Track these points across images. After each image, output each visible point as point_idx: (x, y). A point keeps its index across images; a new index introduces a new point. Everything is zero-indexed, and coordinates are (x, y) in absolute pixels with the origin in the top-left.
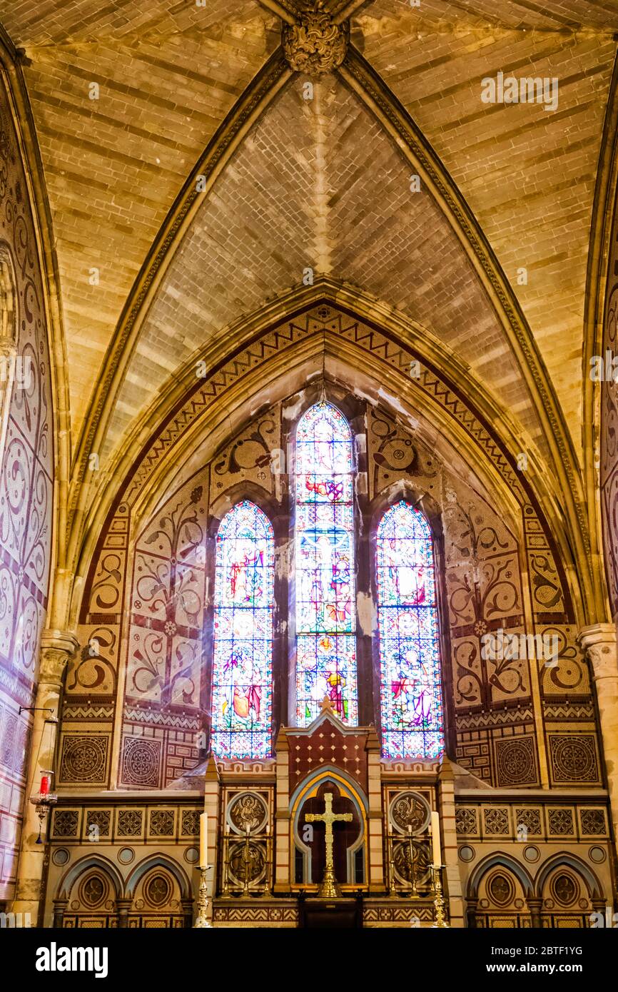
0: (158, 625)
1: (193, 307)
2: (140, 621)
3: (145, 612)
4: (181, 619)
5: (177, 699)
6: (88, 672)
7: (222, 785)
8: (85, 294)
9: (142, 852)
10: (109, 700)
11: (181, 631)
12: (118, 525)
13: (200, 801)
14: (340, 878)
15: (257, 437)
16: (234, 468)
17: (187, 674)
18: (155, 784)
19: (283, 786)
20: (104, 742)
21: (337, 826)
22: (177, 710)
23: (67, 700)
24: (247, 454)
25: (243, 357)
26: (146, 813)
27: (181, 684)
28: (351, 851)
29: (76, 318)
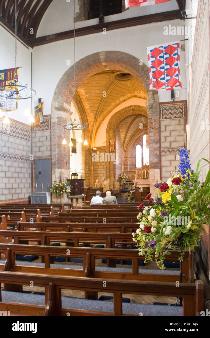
0: (131, 158)
1: (132, 130)
2: (129, 157)
3: (130, 157)
4: (133, 157)
5: (133, 163)
6: (126, 162)
7: (137, 170)
8: (122, 132)
9: (131, 175)
10: (127, 164)
11: (133, 158)
12: (127, 149)
13: (135, 171)
14: (146, 176)
15: (139, 139)
16: (137, 142)
17: (134, 161)
18: (132, 170)
19: (142, 170)
20: (127, 167)
21: (146, 173)
22: (133, 164)
23: (124, 164)
24: (138, 141)
25: (137, 132)
26: (131, 172)
27: (133, 162)
28: (147, 174)
29: (122, 134)
